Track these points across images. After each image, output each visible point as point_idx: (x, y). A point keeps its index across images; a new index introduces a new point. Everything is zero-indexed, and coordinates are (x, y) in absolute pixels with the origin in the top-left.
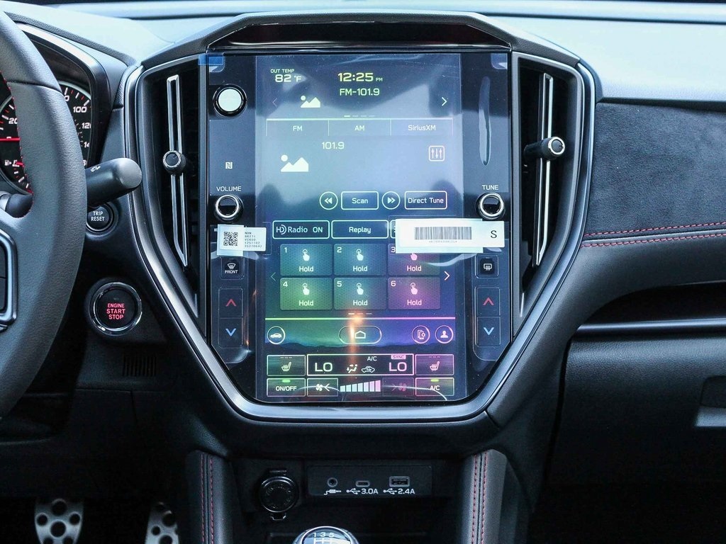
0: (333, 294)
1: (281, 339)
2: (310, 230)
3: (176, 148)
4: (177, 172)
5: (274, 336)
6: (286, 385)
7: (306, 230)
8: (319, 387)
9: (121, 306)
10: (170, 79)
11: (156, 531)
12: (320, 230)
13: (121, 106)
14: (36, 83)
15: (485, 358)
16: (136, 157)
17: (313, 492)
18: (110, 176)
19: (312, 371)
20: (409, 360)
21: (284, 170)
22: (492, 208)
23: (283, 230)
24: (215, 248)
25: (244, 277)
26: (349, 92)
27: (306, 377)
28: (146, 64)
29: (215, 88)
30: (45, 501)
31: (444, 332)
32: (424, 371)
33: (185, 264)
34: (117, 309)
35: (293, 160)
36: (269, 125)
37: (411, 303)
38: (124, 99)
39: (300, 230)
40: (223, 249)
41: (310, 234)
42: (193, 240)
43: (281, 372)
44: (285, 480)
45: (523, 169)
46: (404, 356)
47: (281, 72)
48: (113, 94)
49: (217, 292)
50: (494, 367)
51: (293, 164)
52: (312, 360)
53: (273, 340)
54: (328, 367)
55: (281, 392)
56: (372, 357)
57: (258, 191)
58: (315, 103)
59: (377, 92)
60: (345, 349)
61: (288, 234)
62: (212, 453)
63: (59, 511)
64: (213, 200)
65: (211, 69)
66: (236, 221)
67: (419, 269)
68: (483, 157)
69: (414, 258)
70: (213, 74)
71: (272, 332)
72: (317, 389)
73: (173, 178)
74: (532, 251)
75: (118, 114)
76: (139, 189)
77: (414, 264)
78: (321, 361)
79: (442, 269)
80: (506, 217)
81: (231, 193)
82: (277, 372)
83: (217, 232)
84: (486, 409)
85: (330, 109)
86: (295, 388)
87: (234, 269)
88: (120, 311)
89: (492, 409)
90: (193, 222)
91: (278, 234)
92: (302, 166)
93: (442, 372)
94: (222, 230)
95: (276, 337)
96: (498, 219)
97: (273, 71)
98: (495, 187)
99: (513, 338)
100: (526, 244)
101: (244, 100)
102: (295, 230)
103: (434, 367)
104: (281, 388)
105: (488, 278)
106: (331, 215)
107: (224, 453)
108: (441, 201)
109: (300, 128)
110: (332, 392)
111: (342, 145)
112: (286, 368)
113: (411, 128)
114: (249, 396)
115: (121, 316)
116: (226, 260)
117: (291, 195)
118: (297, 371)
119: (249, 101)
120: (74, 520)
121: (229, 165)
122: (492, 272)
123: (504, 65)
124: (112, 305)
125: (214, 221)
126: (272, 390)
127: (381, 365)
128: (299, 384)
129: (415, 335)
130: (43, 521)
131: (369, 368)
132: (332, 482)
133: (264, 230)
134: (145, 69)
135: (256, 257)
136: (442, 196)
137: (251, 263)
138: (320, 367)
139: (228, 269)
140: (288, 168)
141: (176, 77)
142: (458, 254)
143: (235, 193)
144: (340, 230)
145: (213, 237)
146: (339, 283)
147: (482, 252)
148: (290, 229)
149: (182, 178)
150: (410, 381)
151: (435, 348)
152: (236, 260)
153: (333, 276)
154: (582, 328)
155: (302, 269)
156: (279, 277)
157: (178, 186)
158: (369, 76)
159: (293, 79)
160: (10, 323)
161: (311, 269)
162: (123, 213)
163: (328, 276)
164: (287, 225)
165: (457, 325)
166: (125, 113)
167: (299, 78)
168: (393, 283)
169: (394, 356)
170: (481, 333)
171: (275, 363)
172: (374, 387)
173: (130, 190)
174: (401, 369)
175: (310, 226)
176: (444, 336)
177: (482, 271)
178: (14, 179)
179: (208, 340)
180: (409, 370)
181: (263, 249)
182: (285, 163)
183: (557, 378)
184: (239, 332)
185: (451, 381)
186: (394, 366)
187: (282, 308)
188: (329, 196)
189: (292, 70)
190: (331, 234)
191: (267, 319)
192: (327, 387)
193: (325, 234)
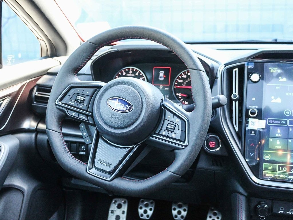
0: (288, 145)
1: (269, 158)
2: (281, 122)
3: (235, 92)
4: (236, 100)
5: (266, 157)
6: (270, 174)
7: (279, 122)
8: (281, 176)
9: (214, 143)
10: (234, 70)
11: (210, 217)
12: (284, 122)
13: (218, 78)
14: (198, 70)
17: (275, 211)
18: (217, 101)
19: (279, 170)
21: (272, 101)
23: (271, 122)
24: (248, 126)
25: (257, 136)
27: (277, 172)
28: (226, 65)
29: (250, 73)
30: (176, 203)
33: (237, 131)
35: (276, 98)
36: (268, 86)
38: (219, 76)
39: (277, 122)
40: (250, 126)
41: (281, 123)
42: (240, 123)
43: (268, 169)
44: (266, 206)
47: (273, 69)
48: (216, 74)
49: (248, 141)
51: (276, 99)
52: (279, 166)
53: (266, 158)
54: (285, 169)
57: (263, 108)
58: (284, 79)
61: (273, 123)
62: (242, 194)
63: (180, 206)
64: (248, 110)
65: (249, 67)
66: (256, 118)
70: (250, 69)
72: (280, 176)
73: (234, 102)
75: (217, 80)
76: (223, 106)
78: (282, 167)
85: (290, 82)
86: (273, 175)
87: (254, 134)
88: (214, 144)
90: (240, 117)
91: (269, 123)
92: (279, 100)
94: (250, 120)
97: (270, 68)
101: (260, 78)
102: (275, 122)
104: (267, 175)
106: (288, 118)
107: (246, 194)
109: (278, 88)
110: (286, 178)
112: (270, 168)
114: (257, 177)
115: (214, 146)
116: (251, 130)
117: (275, 110)
118: (274, 170)
119: (262, 78)
120: (185, 210)
121: (254, 99)
124: (211, 142)
125: (248, 117)
126: (265, 175)
128: (274, 174)
130: (175, 209)
132: (282, 208)
133: (265, 121)
135: (262, 130)
137: (260, 132)
138: (282, 169)
139: (252, 133)
140: (274, 101)
141: (237, 69)
143: (255, 108)
145: (247, 122)
148: (274, 121)
149: (237, 102)
152: (255, 131)
153: (288, 138)
155: (277, 135)
156: (269, 137)
157: (235, 105)
159: (277, 71)
160: (186, 146)
161: (280, 136)
162: (217, 113)
163: (286, 138)
164: (273, 120)
166: (219, 80)
171: (266, 166)
175: (281, 121)
178: (179, 99)
181: (264, 127)
182: (273, 99)
184: (254, 155)
187: (270, 148)
188: (288, 111)
189: (277, 68)
190: (288, 124)
191: (264, 151)
192: (284, 176)
193: (286, 124)
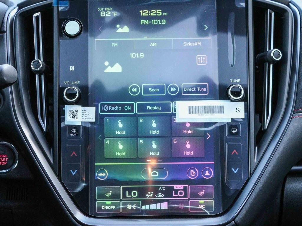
0: (137, 149)
1: (105, 176)
2: (123, 108)
3: (39, 58)
4: (40, 73)
5: (100, 175)
6: (108, 206)
7: (120, 108)
8: (129, 207)
9: (5, 156)
10: (35, 15)
12: (129, 108)
13: (4, 32)
15: (233, 187)
16: (14, 64)
19: (124, 196)
20: (185, 189)
21: (107, 71)
22: (236, 93)
23: (106, 108)
24: (63, 120)
25: (82, 138)
26: (147, 22)
27: (121, 200)
28: (20, 6)
29: (63, 21)
31: (207, 172)
32: (195, 196)
33: (45, 130)
34: (3, 158)
35: (112, 65)
36: (97, 43)
37: (186, 153)
38: (7, 27)
39: (117, 108)
40: (68, 120)
41: (123, 110)
42: (50, 114)
43: (105, 197)
45: (255, 69)
46: (182, 187)
47: (104, 10)
49: (65, 147)
50: (239, 193)
51: (112, 67)
52: (125, 190)
53: (100, 177)
54: (134, 194)
55: (105, 210)
56: (162, 187)
57: (90, 83)
58: (126, 29)
59: (164, 22)
60: (145, 182)
61: (109, 111)
64: (62, 90)
65: (61, 8)
66: (76, 103)
67: (191, 132)
68: (231, 62)
69: (188, 125)
70: (62, 12)
71: (99, 172)
72: (128, 208)
73: (37, 76)
74: (262, 121)
75: (3, 37)
76: (16, 83)
77: (188, 129)
78: (130, 190)
79: (206, 132)
80: (245, 99)
81: (73, 85)
82: (103, 197)
83: (64, 110)
84: (234, 220)
85: (135, 32)
86: (114, 207)
87: (76, 133)
88: (4, 159)
89: (238, 220)
90: (49, 104)
91: (103, 111)
92: (117, 68)
93: (206, 197)
94: (68, 109)
95: (102, 175)
96: (241, 100)
97: (99, 9)
98: (238, 81)
99: (251, 175)
100: (258, 116)
101: (81, 28)
102: (113, 109)
103: (201, 194)
104: (105, 208)
105: (234, 137)
106: (136, 99)
108: (205, 89)
109: (116, 45)
110: (137, 209)
111: (142, 55)
112: (108, 195)
113: (186, 44)
114: (85, 213)
115: (5, 163)
116: (71, 127)
117: (110, 86)
118: (115, 197)
119: (84, 28)
121: (72, 68)
122: (237, 133)
123: (243, 4)
125: (63, 103)
126: (100, 209)
127: (168, 193)
128: (117, 205)
129: (189, 173)
131: (160, 195)
133: (94, 109)
134: (19, 9)
135: (89, 125)
136: (205, 86)
137: (86, 129)
138: (130, 194)
139: (72, 133)
140: (109, 70)
141: (38, 14)
142: (215, 123)
143: (76, 85)
144: (142, 108)
145: (62, 113)
146: (141, 141)
147: (230, 121)
148: (110, 108)
149: (43, 76)
150: (186, 202)
151: (201, 181)
152: (76, 127)
153: (137, 137)
154: (294, 168)
155: (118, 133)
156: (104, 137)
157: (40, 81)
158: (159, 12)
159: (112, 14)
161: (123, 133)
162: (6, 99)
163: (133, 137)
164: (108, 105)
165: (215, 167)
166: (7, 36)
167: (115, 14)
168: (175, 141)
169: (176, 187)
170: (230, 172)
171: (101, 192)
172: (164, 206)
173: (10, 84)
174: (180, 195)
175: (123, 106)
176: (207, 174)
177: (231, 133)
179: (59, 177)
180: (185, 196)
181: (94, 120)
182: (107, 67)
183: (278, 200)
184: (78, 173)
185: (212, 202)
186: (176, 193)
187: (106, 157)
188: (135, 87)
189: (111, 9)
190: (136, 110)
191: (96, 164)
192: (134, 206)
193: (132, 110)
